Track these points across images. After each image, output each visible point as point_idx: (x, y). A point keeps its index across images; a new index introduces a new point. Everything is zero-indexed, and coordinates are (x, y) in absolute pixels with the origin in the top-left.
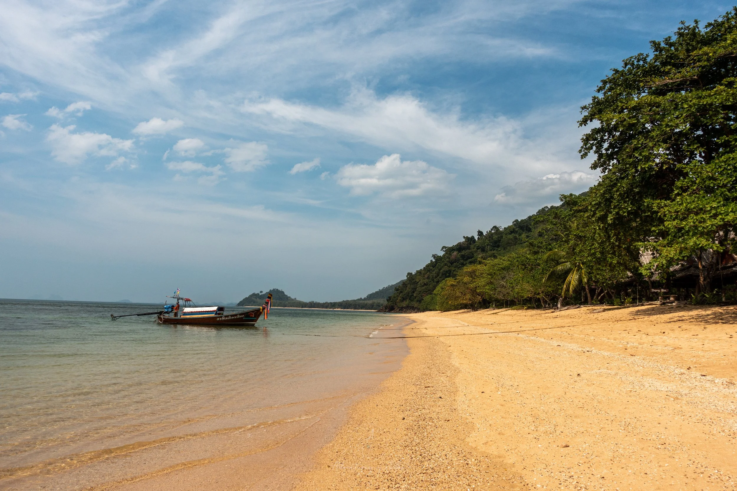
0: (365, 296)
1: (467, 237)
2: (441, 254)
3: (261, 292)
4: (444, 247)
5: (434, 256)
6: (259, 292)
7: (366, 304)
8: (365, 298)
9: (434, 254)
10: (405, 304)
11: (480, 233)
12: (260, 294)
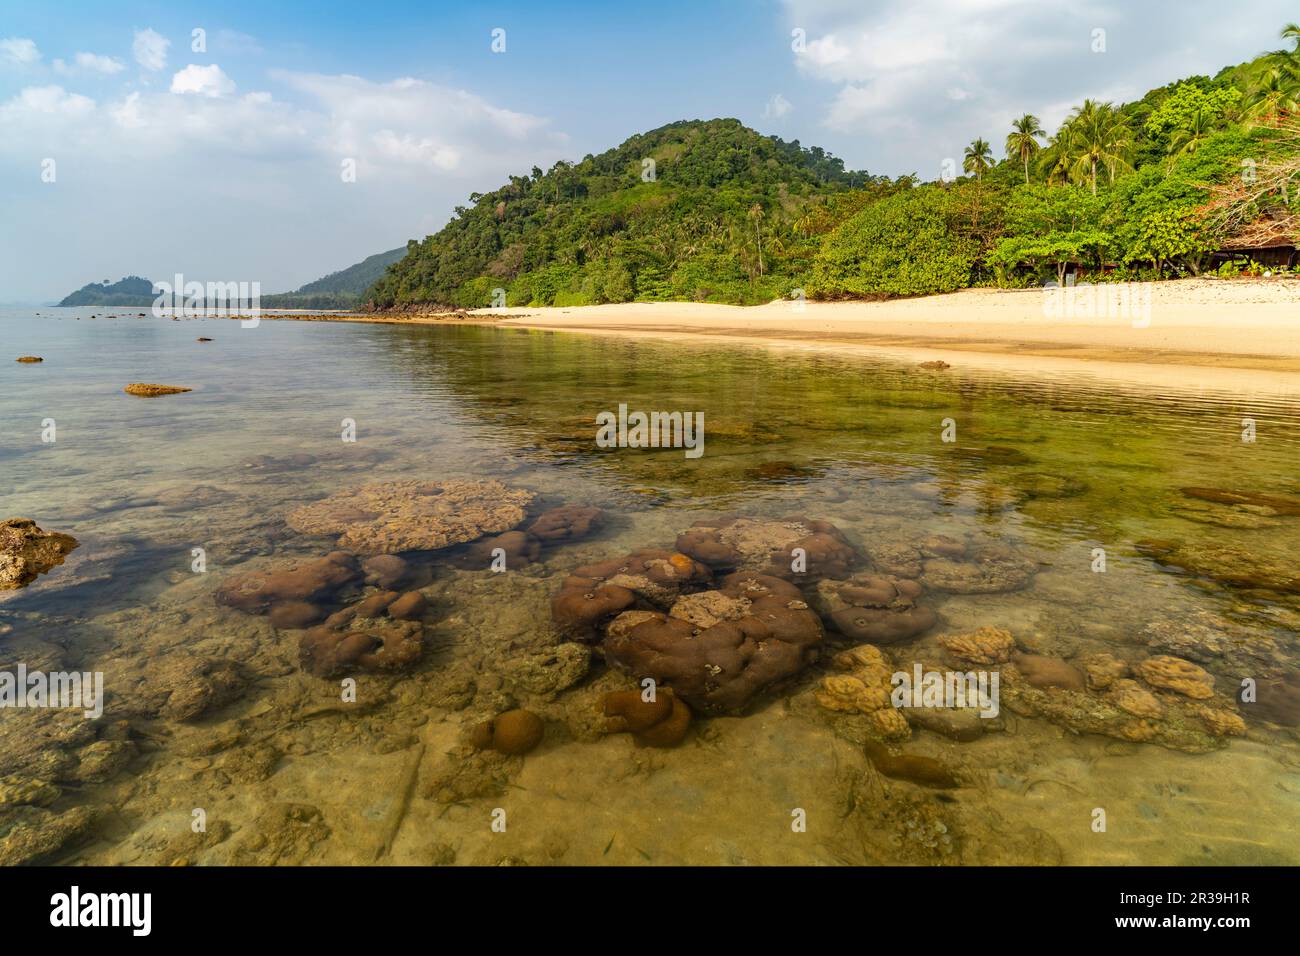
0: (298, 288)
1: (516, 177)
2: (471, 206)
3: (106, 281)
4: (474, 195)
5: (459, 210)
6: (102, 282)
7: (306, 301)
8: (297, 292)
9: (459, 206)
10: (418, 295)
11: (537, 172)
12: (105, 285)
